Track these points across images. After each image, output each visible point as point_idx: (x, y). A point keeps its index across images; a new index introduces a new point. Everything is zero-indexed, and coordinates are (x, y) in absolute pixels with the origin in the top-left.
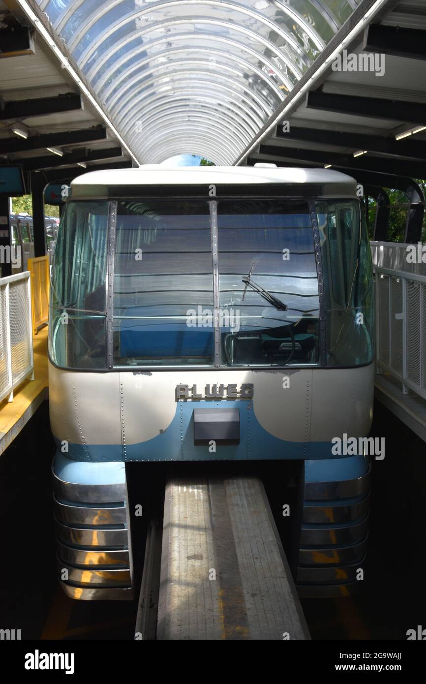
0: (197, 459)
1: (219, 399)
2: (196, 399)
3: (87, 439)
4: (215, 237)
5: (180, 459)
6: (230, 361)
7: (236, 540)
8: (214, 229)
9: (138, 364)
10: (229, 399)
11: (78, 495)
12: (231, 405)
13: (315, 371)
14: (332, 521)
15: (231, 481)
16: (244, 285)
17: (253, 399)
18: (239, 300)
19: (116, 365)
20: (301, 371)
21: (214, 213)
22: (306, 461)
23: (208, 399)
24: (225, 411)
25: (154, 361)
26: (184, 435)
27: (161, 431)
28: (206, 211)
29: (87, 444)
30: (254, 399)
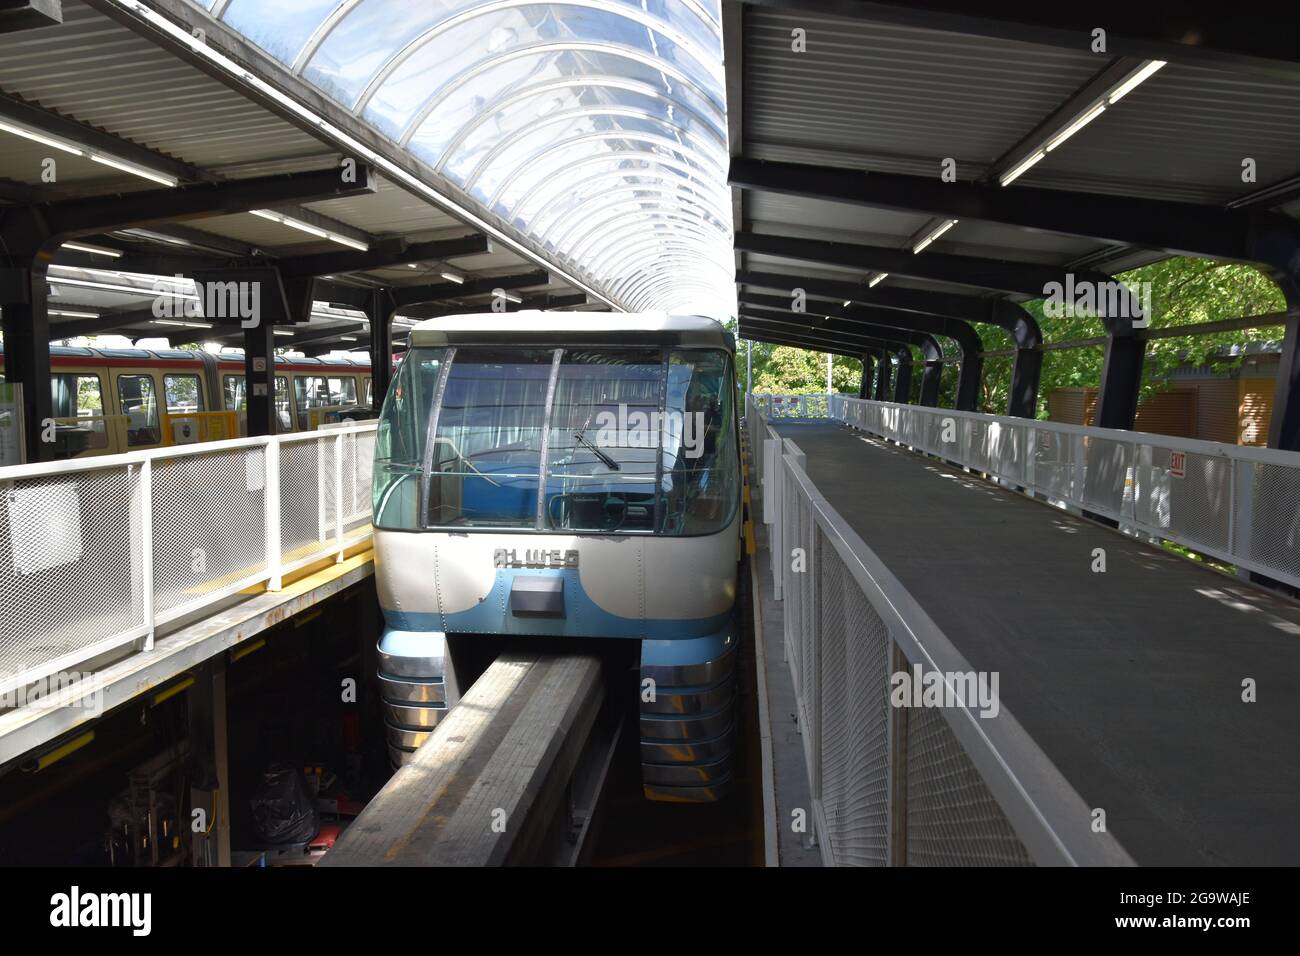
0: (523, 633)
1: (542, 566)
2: (517, 565)
3: (403, 605)
4: (552, 388)
5: (505, 632)
6: (554, 525)
7: (516, 724)
8: (553, 379)
9: (475, 526)
10: (553, 566)
11: (394, 667)
12: (555, 573)
13: (647, 539)
14: (681, 711)
15: (563, 660)
16: (577, 440)
17: (579, 568)
18: (570, 457)
19: (431, 524)
20: (632, 538)
21: (557, 363)
22: (644, 641)
23: (530, 566)
24: (548, 579)
25: (492, 523)
26: (506, 604)
27: (481, 599)
28: (549, 361)
29: (404, 611)
30: (582, 567)
